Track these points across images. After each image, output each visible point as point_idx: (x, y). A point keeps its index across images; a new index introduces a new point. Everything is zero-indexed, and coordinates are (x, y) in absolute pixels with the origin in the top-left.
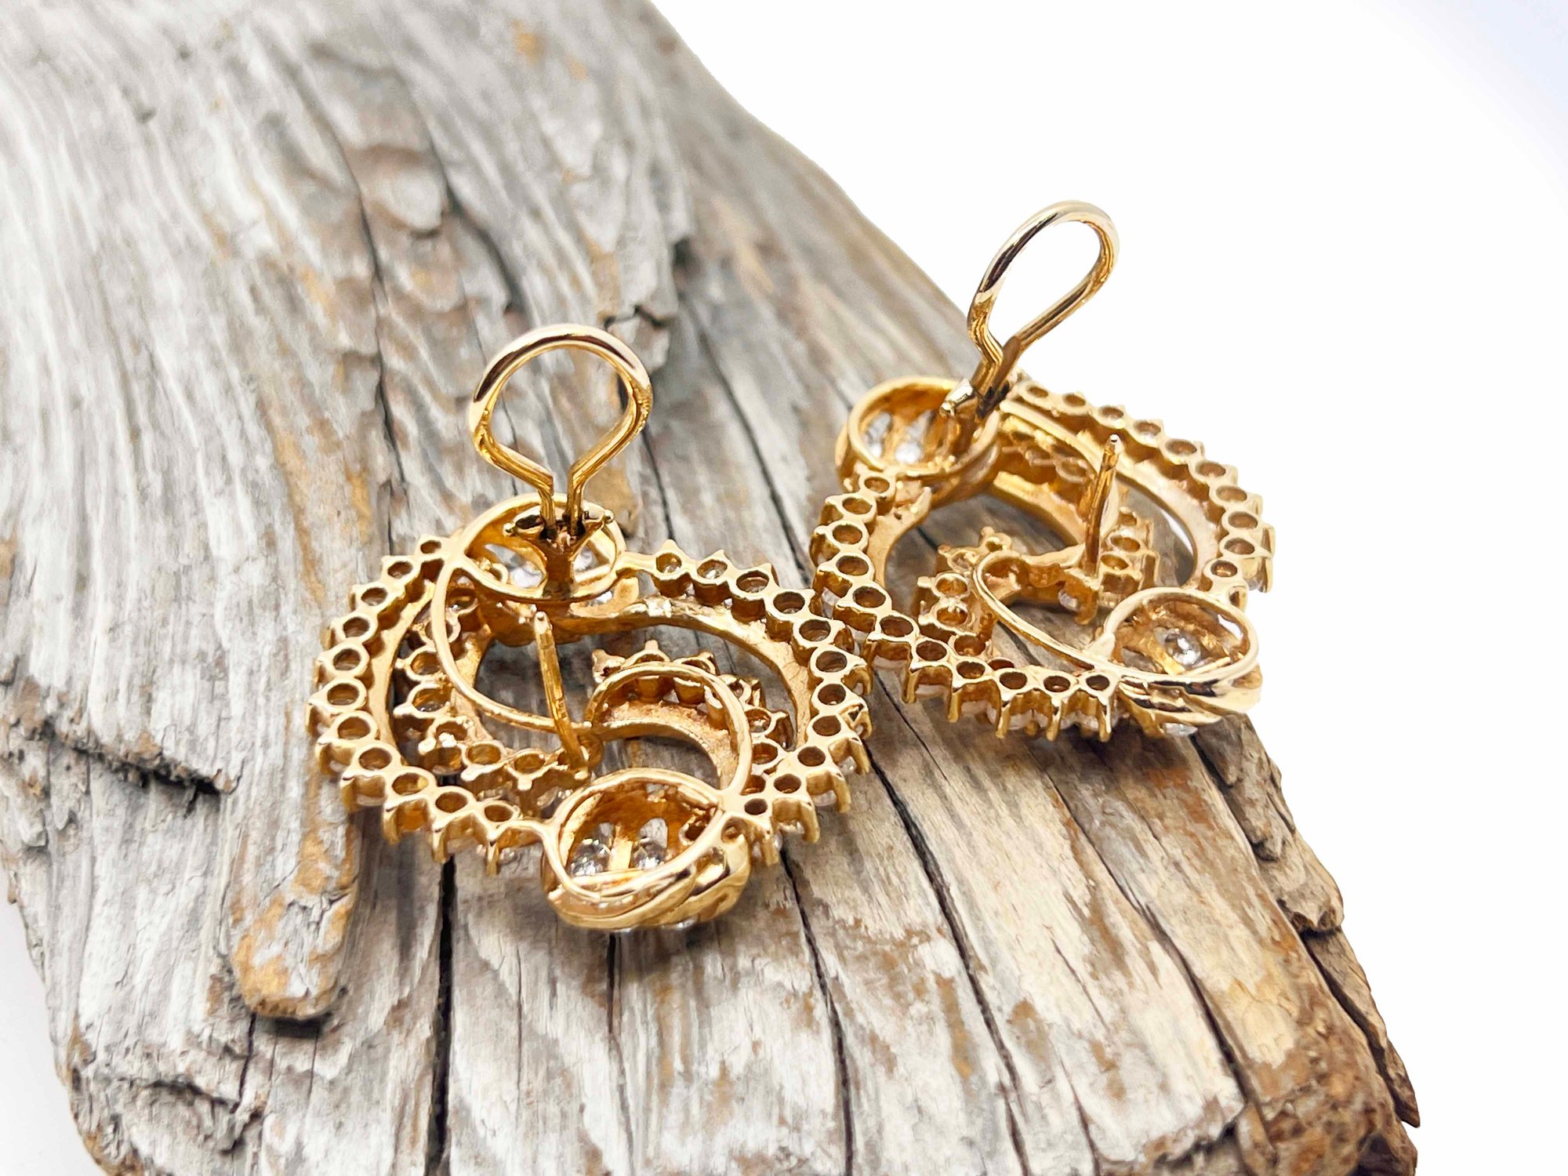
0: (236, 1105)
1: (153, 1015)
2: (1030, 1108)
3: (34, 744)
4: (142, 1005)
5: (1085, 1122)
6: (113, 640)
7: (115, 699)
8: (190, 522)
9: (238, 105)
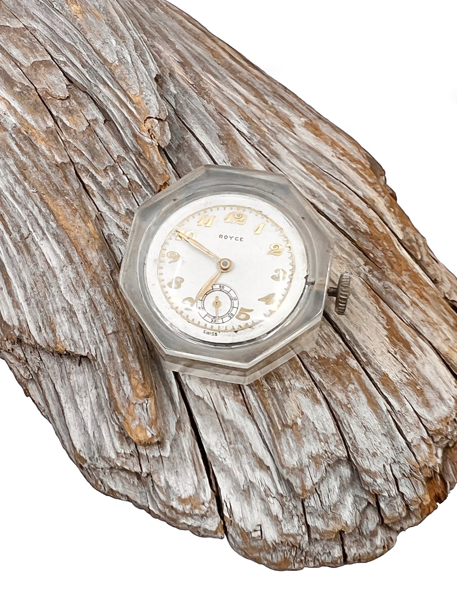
0: (141, 473)
1: (101, 446)
2: (400, 416)
3: (16, 346)
4: (96, 442)
5: (419, 417)
6: (29, 305)
7: (40, 331)
8: (37, 253)
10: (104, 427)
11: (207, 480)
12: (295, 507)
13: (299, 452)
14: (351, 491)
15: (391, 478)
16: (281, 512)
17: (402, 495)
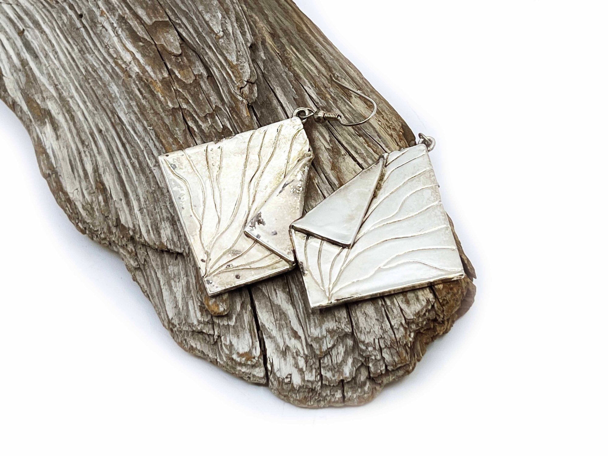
0: (214, 335)
1: (188, 316)
2: (390, 309)
3: (129, 242)
4: (184, 313)
5: (401, 310)
6: (142, 213)
7: (149, 232)
8: (150, 176)
9: (108, 12)
11: (258, 344)
12: (314, 363)
13: (321, 327)
14: (352, 355)
15: (377, 347)
16: (305, 365)
17: (383, 358)
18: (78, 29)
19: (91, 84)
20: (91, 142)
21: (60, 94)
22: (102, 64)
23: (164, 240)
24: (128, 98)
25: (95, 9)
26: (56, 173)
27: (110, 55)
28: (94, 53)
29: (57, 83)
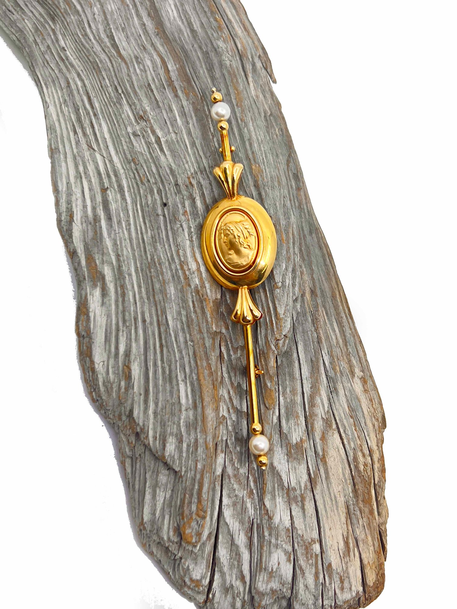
0: (176, 555)
2: (326, 590)
3: (133, 435)
4: (158, 524)
5: (335, 594)
6: (155, 417)
7: (156, 440)
8: (175, 387)
9: (190, 215)
10: (167, 517)
11: (209, 574)
13: (267, 584)
18: (158, 215)
19: (152, 274)
20: (132, 325)
21: (119, 266)
22: (168, 260)
23: (167, 454)
24: (181, 305)
25: (180, 206)
26: (91, 338)
27: (178, 255)
28: (164, 246)
29: (120, 253)
